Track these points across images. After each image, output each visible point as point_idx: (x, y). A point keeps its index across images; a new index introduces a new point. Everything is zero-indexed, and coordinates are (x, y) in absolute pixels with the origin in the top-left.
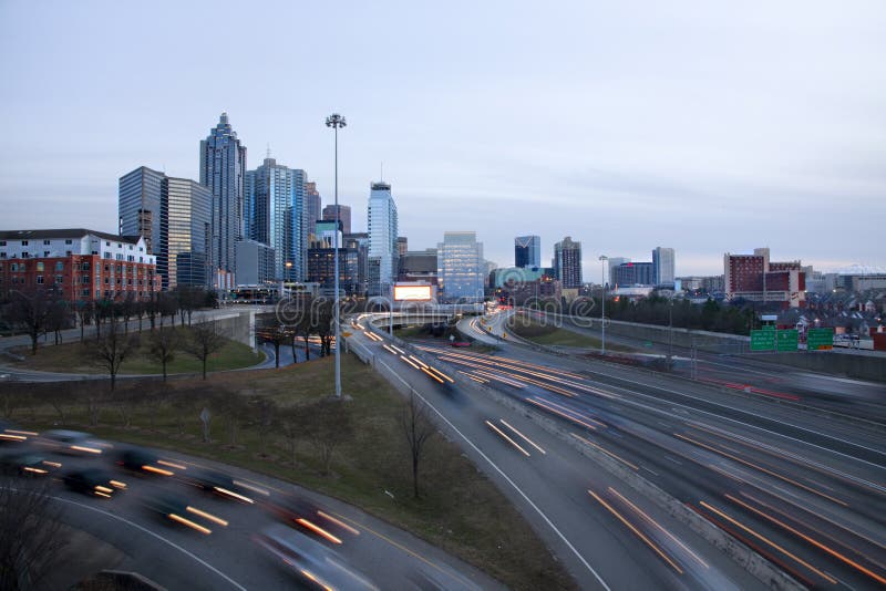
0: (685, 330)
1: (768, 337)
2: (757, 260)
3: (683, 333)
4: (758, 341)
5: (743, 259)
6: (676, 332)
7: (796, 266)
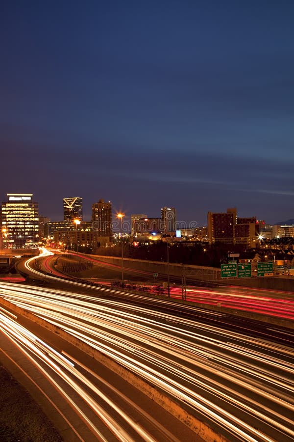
0: (180, 265)
1: (232, 268)
2: (229, 217)
3: (179, 267)
4: (225, 271)
5: (220, 216)
6: (175, 266)
7: (253, 220)
